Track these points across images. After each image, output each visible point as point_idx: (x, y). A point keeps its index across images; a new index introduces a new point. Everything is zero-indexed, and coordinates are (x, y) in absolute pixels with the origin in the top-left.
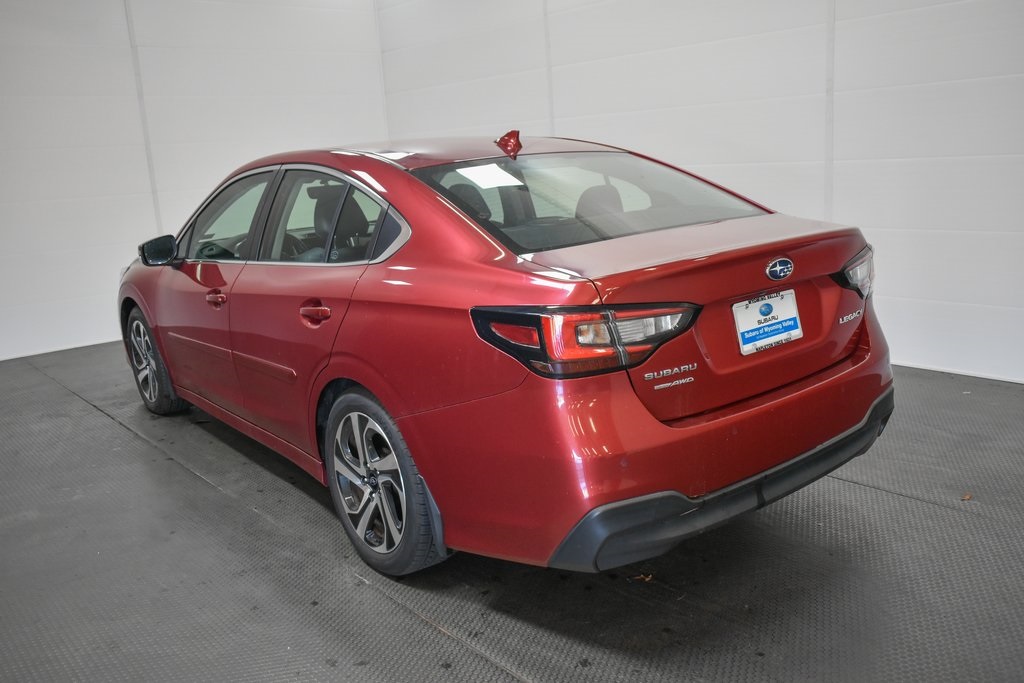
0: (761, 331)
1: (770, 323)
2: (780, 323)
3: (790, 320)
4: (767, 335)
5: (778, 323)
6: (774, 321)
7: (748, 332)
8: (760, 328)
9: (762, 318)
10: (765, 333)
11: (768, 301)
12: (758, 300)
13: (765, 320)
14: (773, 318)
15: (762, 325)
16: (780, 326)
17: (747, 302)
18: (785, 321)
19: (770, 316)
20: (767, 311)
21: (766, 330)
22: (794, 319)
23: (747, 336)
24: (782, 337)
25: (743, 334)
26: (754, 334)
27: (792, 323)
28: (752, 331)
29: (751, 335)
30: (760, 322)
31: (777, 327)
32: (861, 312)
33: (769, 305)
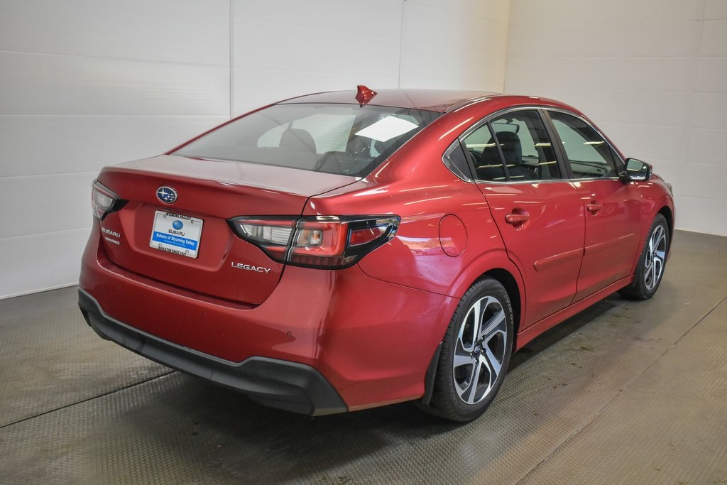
0: (169, 238)
1: (177, 235)
2: (185, 239)
3: (192, 241)
4: (172, 243)
5: (183, 239)
6: (180, 236)
7: (160, 233)
8: (169, 236)
9: (173, 229)
10: (171, 240)
11: (181, 220)
12: (173, 216)
13: (175, 232)
14: (181, 233)
15: (170, 234)
16: (184, 242)
17: (165, 213)
18: (189, 240)
19: (179, 231)
20: (178, 226)
21: (173, 238)
22: (196, 242)
23: (158, 235)
24: (181, 250)
25: (155, 233)
26: (163, 237)
27: (193, 244)
28: (163, 234)
29: (161, 236)
30: (170, 231)
31: (181, 241)
32: (267, 271)
33: (180, 222)
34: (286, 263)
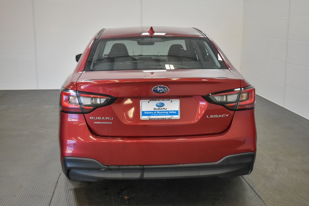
0: (155, 113)
1: (161, 110)
2: (168, 111)
3: (174, 111)
4: (158, 115)
6: (164, 110)
8: (155, 111)
9: (157, 108)
11: (163, 102)
12: (156, 101)
13: (158, 109)
15: (156, 110)
17: (149, 100)
18: (171, 111)
19: (162, 108)
20: (161, 105)
21: (158, 112)
22: (177, 111)
23: (145, 113)
24: (167, 117)
25: (143, 112)
26: (150, 113)
29: (148, 113)
31: (165, 112)
32: (227, 116)
33: (162, 103)
34: (235, 110)
